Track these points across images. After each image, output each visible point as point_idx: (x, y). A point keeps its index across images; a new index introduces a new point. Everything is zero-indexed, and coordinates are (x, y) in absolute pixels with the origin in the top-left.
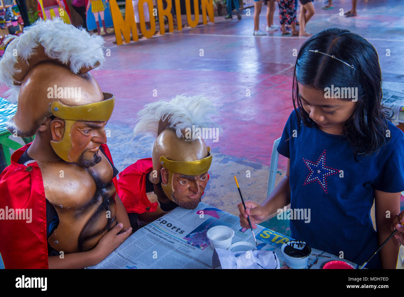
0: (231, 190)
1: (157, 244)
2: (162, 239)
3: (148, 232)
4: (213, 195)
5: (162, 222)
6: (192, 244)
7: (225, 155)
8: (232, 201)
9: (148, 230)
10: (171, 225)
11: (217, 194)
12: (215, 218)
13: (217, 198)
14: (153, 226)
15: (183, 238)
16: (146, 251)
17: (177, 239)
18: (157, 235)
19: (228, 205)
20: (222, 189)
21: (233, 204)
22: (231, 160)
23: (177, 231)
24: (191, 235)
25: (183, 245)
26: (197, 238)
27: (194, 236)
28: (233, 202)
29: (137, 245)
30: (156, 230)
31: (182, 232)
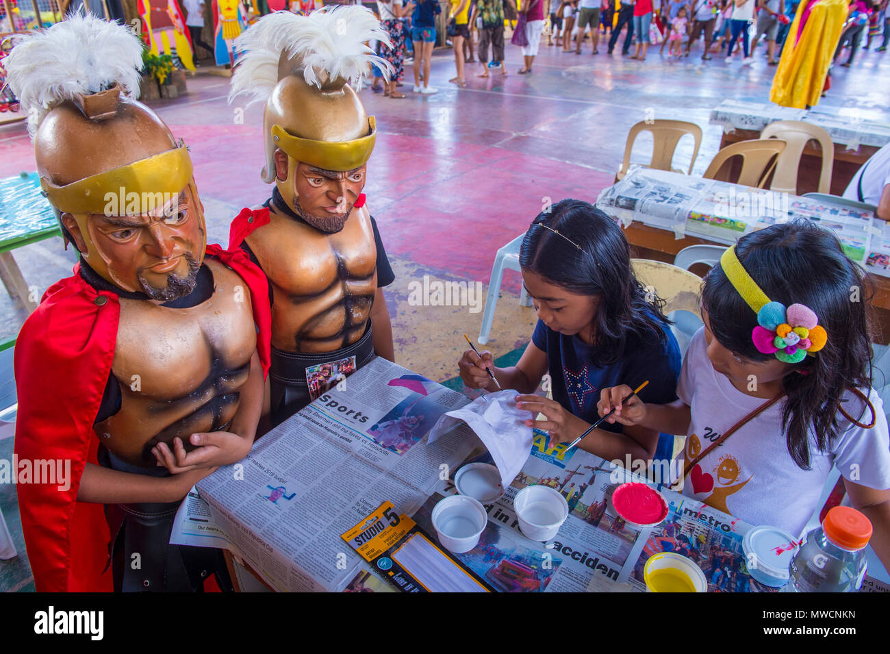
0: (428, 319)
1: (321, 442)
2: (330, 433)
3: (305, 421)
4: (401, 325)
5: (330, 404)
6: (382, 443)
7: (419, 265)
8: (430, 336)
9: (306, 417)
10: (346, 409)
11: (407, 324)
12: (421, 395)
13: (407, 331)
14: (314, 411)
15: (367, 432)
16: (302, 456)
17: (356, 434)
18: (321, 426)
19: (424, 342)
20: (415, 318)
21: (431, 340)
22: (429, 273)
23: (355, 417)
24: (380, 425)
25: (366, 445)
26: (390, 431)
27: (385, 427)
28: (432, 338)
29: (286, 445)
30: (319, 417)
31: (364, 420)
